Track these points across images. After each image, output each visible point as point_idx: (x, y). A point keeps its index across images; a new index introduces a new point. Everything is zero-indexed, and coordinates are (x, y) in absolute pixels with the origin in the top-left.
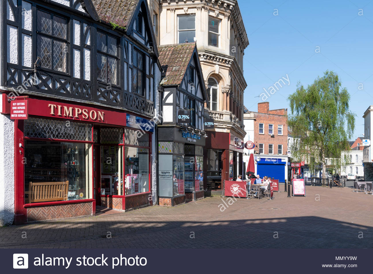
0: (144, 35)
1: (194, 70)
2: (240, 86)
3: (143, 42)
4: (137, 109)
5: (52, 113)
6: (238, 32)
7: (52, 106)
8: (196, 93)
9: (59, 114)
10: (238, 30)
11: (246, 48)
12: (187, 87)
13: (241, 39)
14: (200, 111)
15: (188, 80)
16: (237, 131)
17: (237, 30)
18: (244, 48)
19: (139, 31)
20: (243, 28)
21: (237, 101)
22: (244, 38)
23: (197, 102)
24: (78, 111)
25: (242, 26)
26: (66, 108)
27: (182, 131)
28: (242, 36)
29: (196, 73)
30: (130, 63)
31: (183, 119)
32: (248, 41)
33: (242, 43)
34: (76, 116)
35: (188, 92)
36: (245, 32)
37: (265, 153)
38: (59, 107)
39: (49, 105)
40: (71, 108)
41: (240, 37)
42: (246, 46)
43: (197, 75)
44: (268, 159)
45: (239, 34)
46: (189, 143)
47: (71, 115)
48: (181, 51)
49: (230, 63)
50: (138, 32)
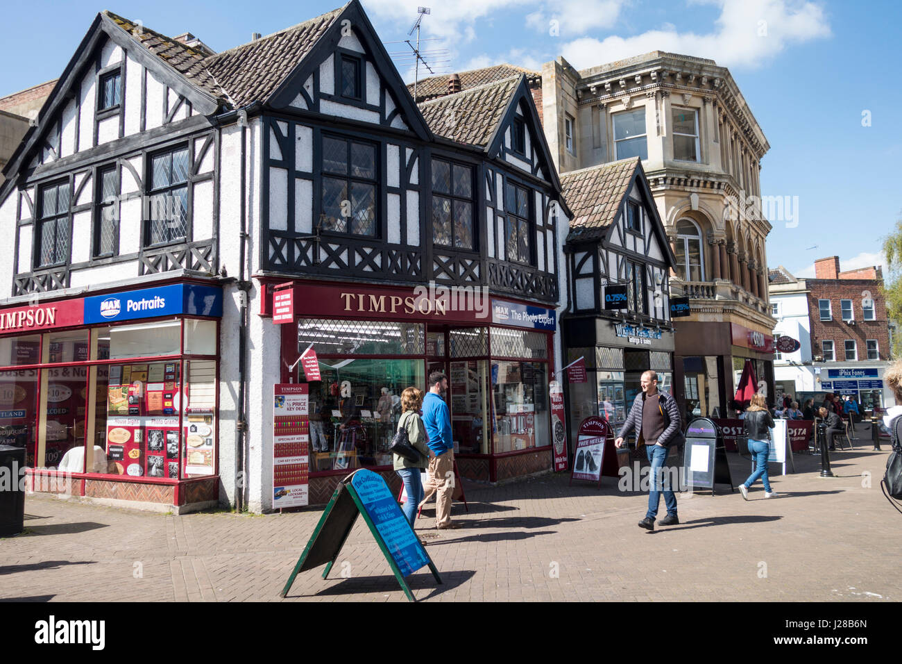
0: (528, 156)
1: (641, 208)
2: (753, 229)
3: (527, 168)
4: (519, 290)
5: (348, 308)
6: (740, 128)
7: (348, 295)
8: (647, 250)
9: (361, 309)
10: (740, 124)
11: (765, 156)
12: (624, 242)
13: (750, 139)
14: (658, 285)
15: (627, 227)
16: (750, 319)
17: (737, 124)
18: (760, 156)
19: (518, 150)
20: (750, 120)
21: (747, 259)
22: (756, 138)
23: (650, 267)
24: (397, 301)
25: (748, 115)
26: (373, 297)
27: (615, 325)
28: (752, 134)
29: (645, 213)
30: (500, 207)
31: (615, 302)
32: (767, 142)
33: (753, 147)
34: (393, 310)
35: (626, 249)
36: (756, 125)
37: (837, 359)
38: (361, 296)
39: (343, 295)
40: (382, 298)
41: (747, 136)
42: (764, 151)
43: (646, 217)
44: (846, 370)
45: (742, 132)
46: (634, 346)
47: (383, 310)
48: (611, 176)
49: (722, 187)
50: (515, 151)
